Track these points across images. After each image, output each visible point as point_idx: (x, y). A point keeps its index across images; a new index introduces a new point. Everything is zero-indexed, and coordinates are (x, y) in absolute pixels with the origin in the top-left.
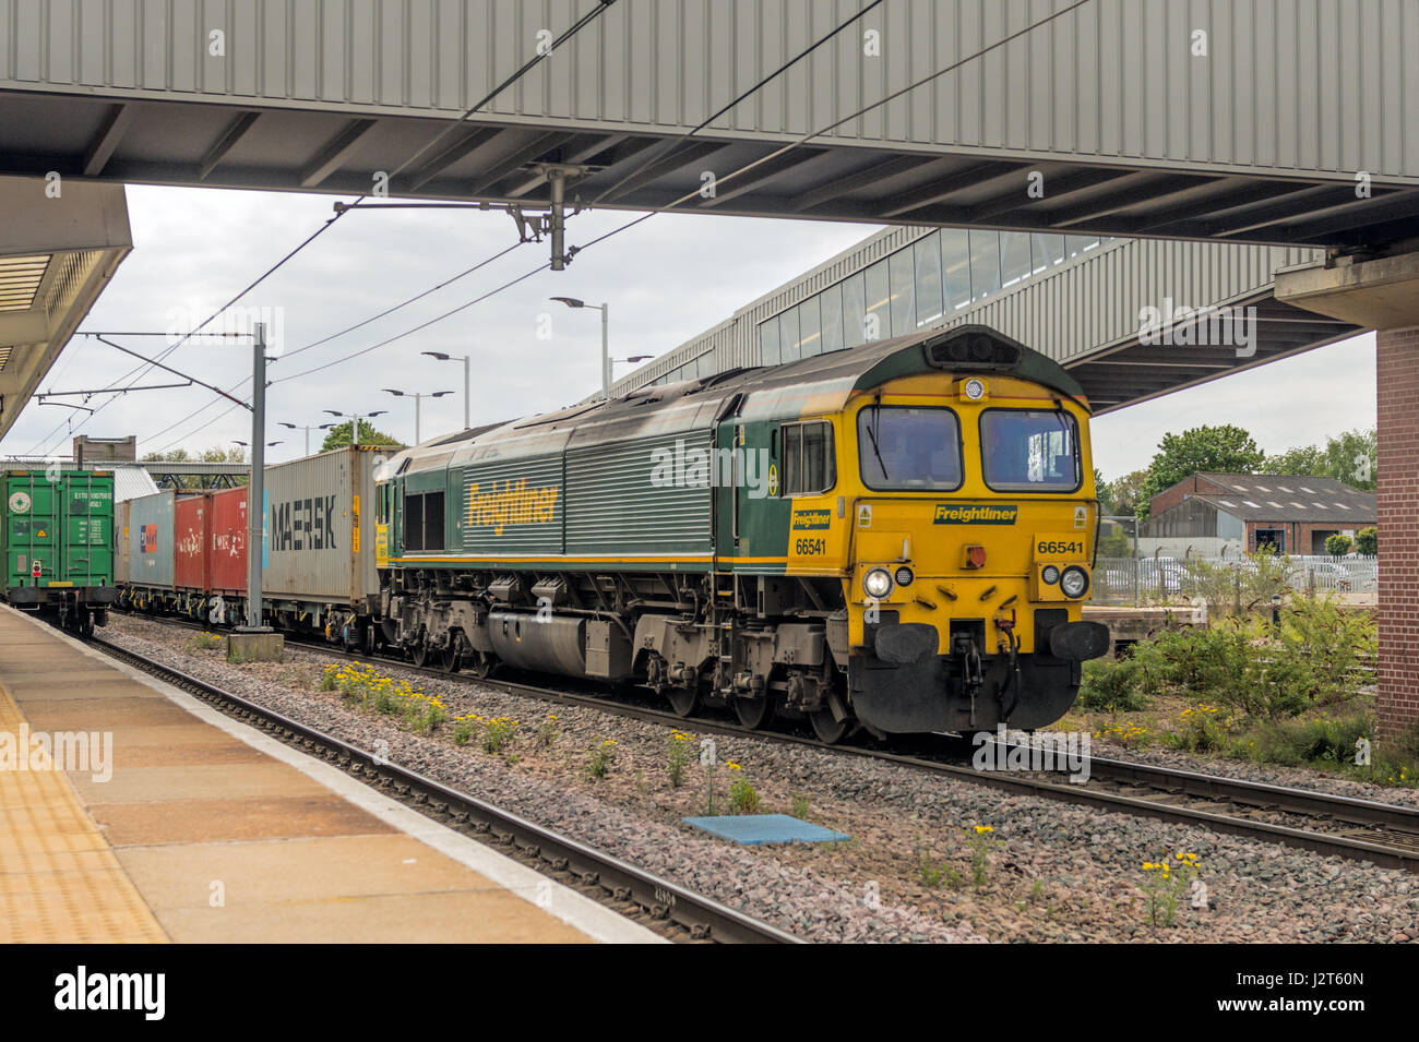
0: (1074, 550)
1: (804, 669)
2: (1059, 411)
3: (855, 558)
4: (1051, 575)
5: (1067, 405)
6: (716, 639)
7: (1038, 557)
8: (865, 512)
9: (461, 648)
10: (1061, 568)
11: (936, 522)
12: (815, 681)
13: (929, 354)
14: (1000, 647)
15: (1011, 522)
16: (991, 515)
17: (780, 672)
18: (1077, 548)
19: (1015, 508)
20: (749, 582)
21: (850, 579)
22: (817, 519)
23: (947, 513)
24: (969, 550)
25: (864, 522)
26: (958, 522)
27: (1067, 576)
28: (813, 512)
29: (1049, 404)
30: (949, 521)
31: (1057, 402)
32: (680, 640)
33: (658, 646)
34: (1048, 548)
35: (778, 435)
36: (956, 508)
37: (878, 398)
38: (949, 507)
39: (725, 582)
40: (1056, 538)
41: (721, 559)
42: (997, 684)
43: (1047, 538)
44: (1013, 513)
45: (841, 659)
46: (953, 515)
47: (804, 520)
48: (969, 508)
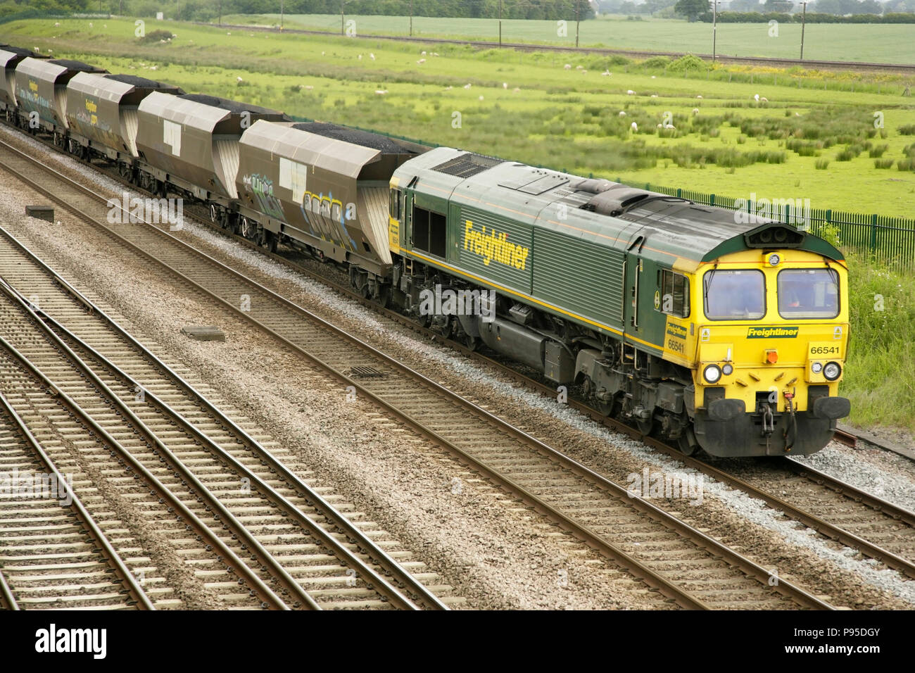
0: (833, 352)
1: (673, 414)
2: (828, 269)
3: (699, 358)
4: (817, 367)
5: (832, 265)
6: (624, 381)
7: (811, 356)
8: (706, 333)
9: (457, 330)
10: (824, 364)
11: (748, 337)
12: (678, 421)
13: (748, 241)
14: (786, 408)
15: (795, 336)
16: (782, 333)
17: (658, 411)
18: (836, 350)
19: (797, 328)
20: (642, 355)
21: (697, 370)
22: (680, 331)
23: (755, 332)
24: (768, 353)
25: (705, 338)
26: (762, 337)
27: (828, 367)
28: (678, 326)
29: (822, 265)
30: (756, 337)
31: (827, 264)
32: (604, 374)
33: (590, 373)
34: (818, 351)
35: (661, 273)
36: (761, 329)
37: (716, 266)
38: (756, 329)
39: (629, 350)
40: (822, 344)
41: (627, 335)
42: (783, 430)
43: (817, 345)
44: (796, 331)
45: (691, 414)
46: (759, 333)
47: (673, 329)
48: (769, 329)
